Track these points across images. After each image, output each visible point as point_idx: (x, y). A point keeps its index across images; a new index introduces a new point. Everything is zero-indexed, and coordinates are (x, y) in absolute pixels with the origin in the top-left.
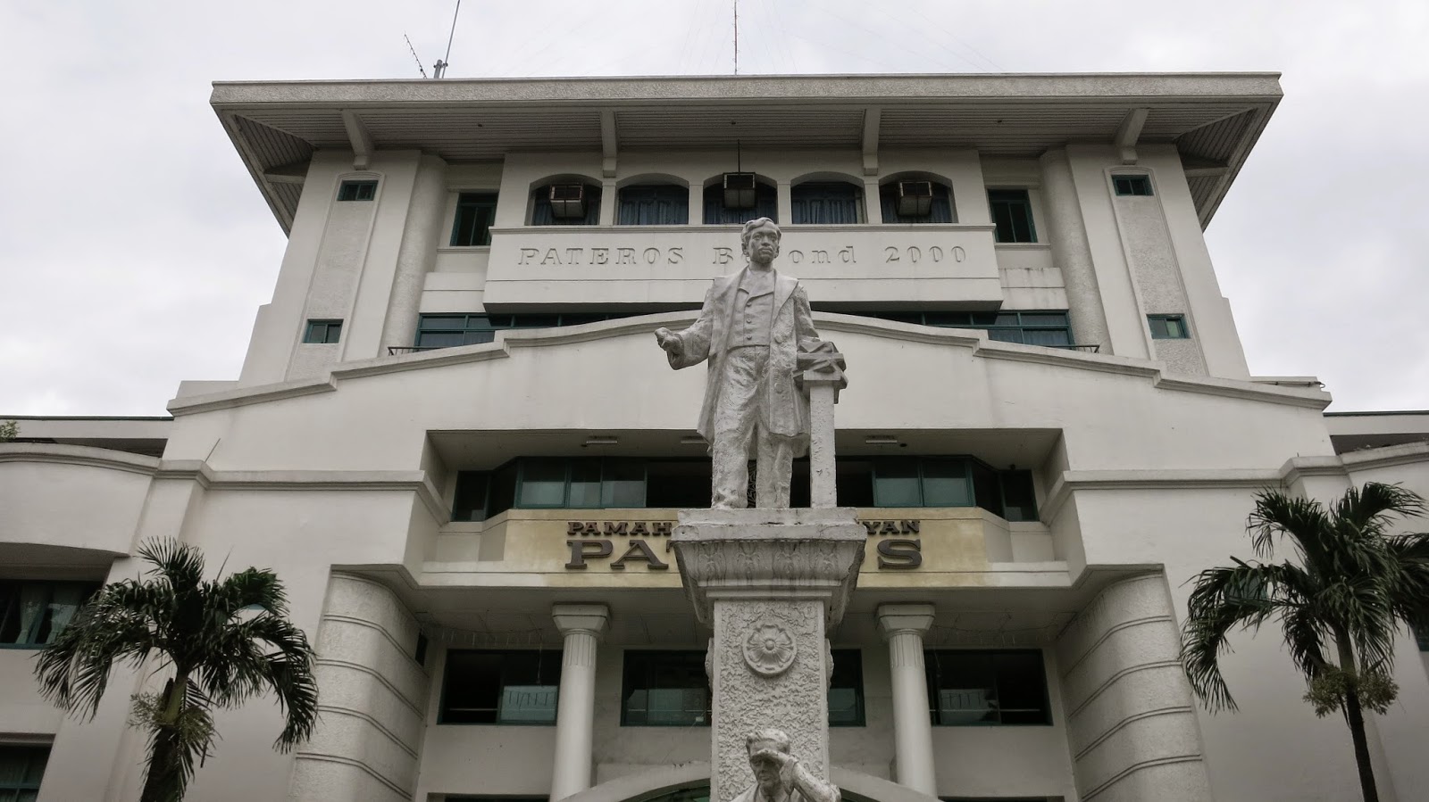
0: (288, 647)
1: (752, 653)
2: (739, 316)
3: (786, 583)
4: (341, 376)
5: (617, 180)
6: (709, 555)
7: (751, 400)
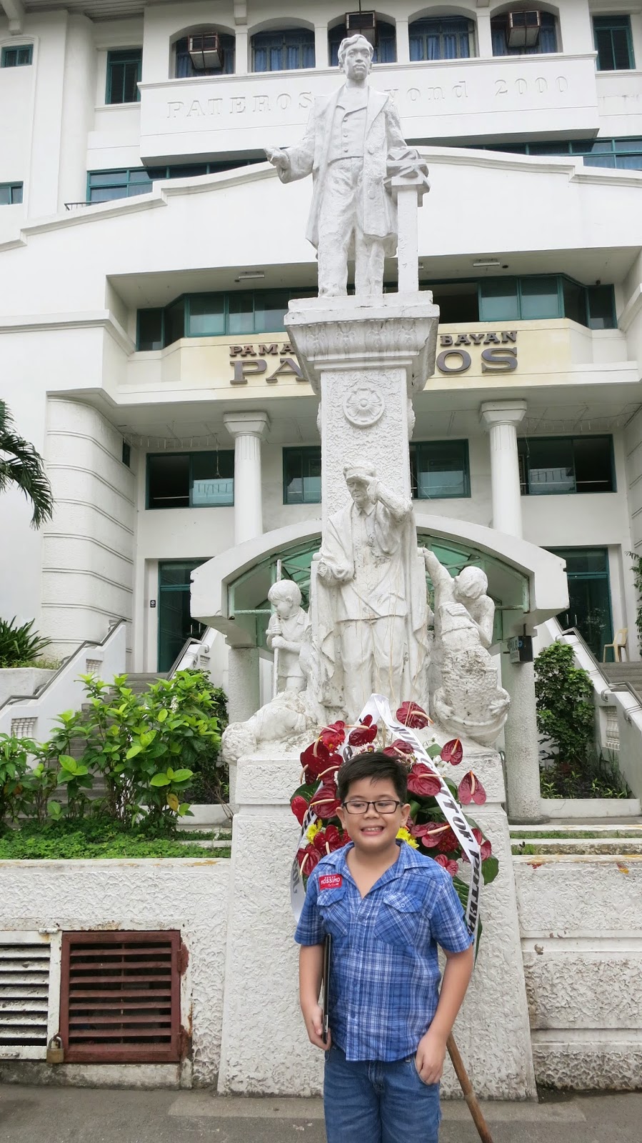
0: (22, 455)
1: (350, 410)
2: (337, 132)
3: (376, 355)
5: (249, 27)
6: (314, 336)
7: (349, 207)
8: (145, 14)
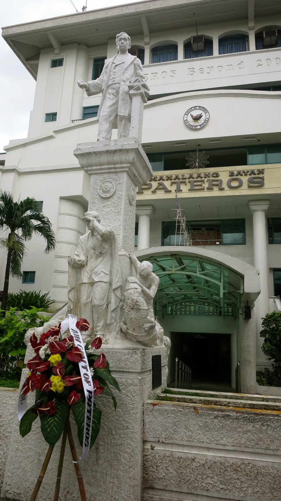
1: (101, 191)
4: (56, 132)
5: (150, 45)
8: (108, 44)
